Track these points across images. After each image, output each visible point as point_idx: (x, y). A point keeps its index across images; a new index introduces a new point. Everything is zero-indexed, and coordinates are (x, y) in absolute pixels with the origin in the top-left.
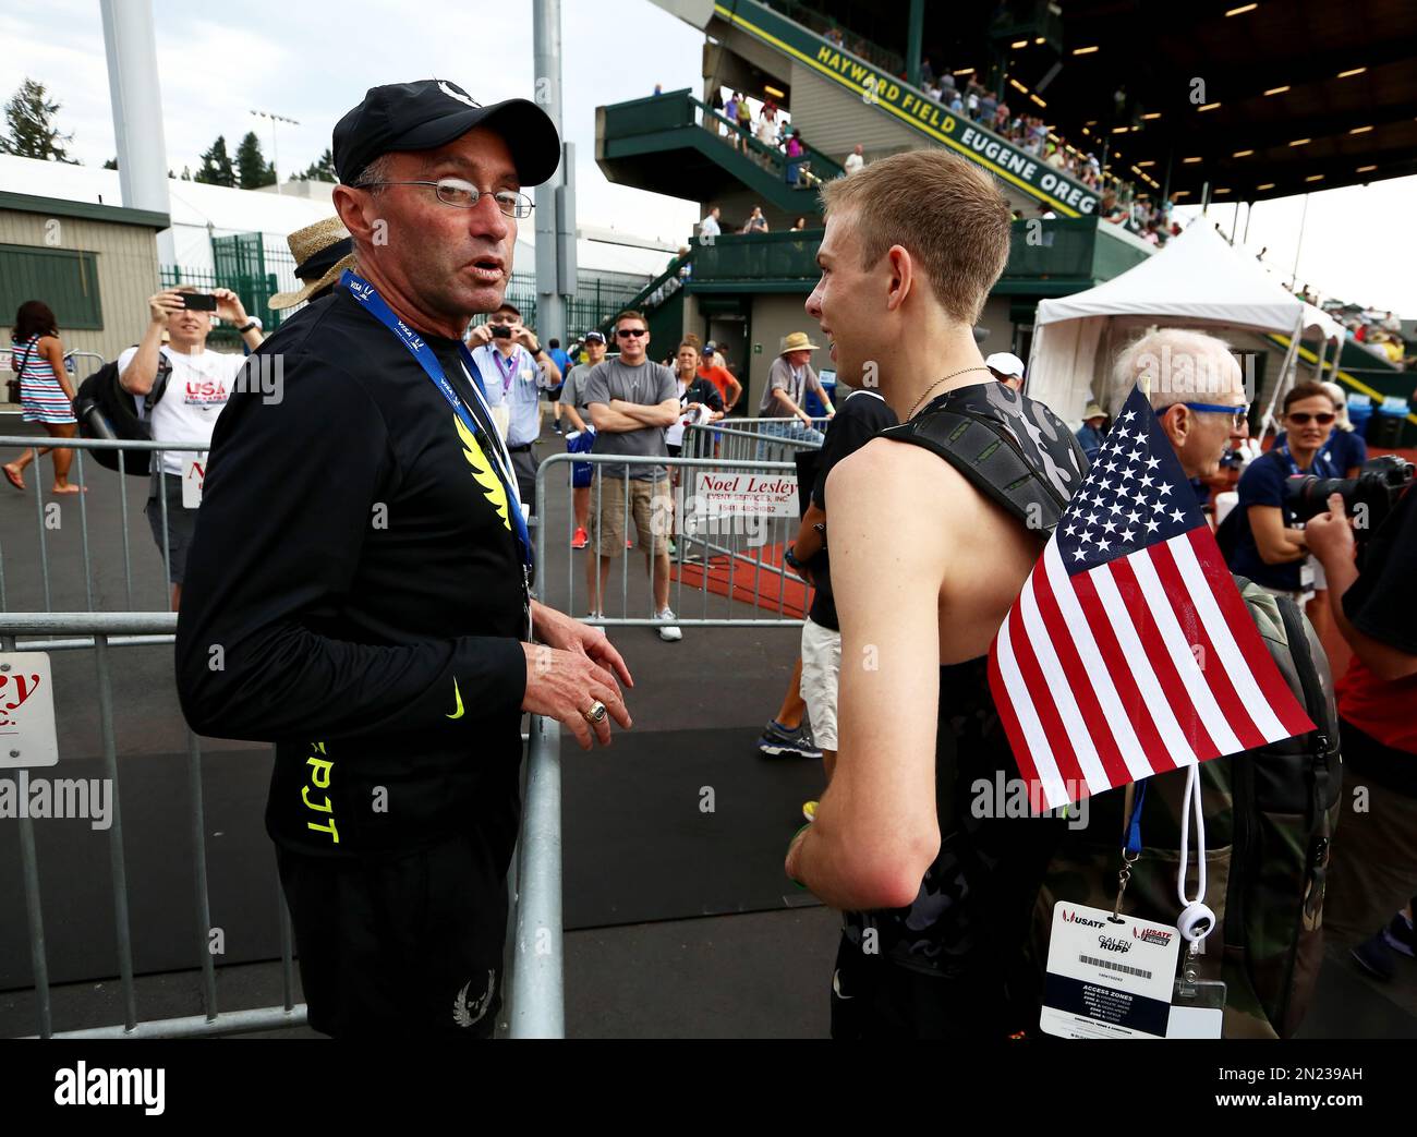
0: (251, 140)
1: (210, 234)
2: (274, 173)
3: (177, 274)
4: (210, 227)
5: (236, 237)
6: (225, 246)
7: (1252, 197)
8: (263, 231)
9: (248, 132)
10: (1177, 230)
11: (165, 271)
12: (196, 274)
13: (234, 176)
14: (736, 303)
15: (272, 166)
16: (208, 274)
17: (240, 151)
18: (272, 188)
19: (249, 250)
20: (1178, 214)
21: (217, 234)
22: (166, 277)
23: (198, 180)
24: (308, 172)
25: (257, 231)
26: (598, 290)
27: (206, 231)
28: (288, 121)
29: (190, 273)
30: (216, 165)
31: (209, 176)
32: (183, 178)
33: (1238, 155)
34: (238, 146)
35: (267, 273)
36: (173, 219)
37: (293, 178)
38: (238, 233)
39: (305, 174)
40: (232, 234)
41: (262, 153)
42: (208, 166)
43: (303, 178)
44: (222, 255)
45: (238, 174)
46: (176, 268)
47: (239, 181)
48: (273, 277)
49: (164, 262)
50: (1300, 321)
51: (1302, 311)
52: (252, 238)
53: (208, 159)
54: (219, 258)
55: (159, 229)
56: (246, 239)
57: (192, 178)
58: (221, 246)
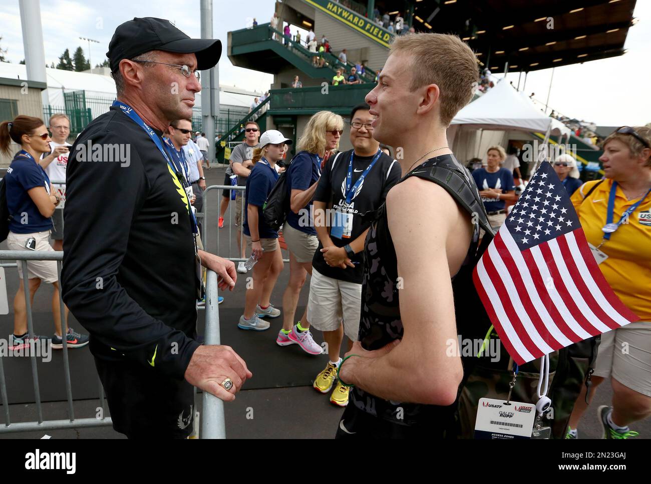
0: (79, 50)
1: (63, 91)
2: (89, 64)
3: (50, 109)
4: (63, 88)
5: (74, 92)
6: (69, 96)
7: (527, 69)
8: (85, 90)
9: (78, 46)
10: (492, 85)
11: (45, 107)
12: (58, 108)
13: (72, 66)
14: (290, 119)
15: (88, 61)
16: (63, 109)
17: (75, 55)
18: (89, 71)
19: (80, 98)
20: (492, 77)
21: (66, 91)
22: (45, 110)
23: (58, 68)
24: (103, 64)
25: (83, 89)
26: (229, 114)
27: (61, 90)
28: (95, 41)
29: (55, 108)
30: (65, 61)
31: (62, 67)
32: (52, 68)
33: (521, 50)
34: (74, 53)
35: (87, 108)
36: (48, 85)
37: (97, 66)
38: (74, 91)
39: (102, 65)
40: (72, 91)
41: (84, 56)
42: (62, 62)
43: (101, 66)
44: (68, 100)
45: (74, 65)
46: (49, 106)
47: (74, 68)
48: (89, 109)
49: (45, 104)
50: (550, 126)
51: (551, 121)
52: (80, 93)
53: (62, 59)
54: (67, 102)
55: (42, 89)
56: (78, 93)
57: (55, 67)
58: (68, 96)
